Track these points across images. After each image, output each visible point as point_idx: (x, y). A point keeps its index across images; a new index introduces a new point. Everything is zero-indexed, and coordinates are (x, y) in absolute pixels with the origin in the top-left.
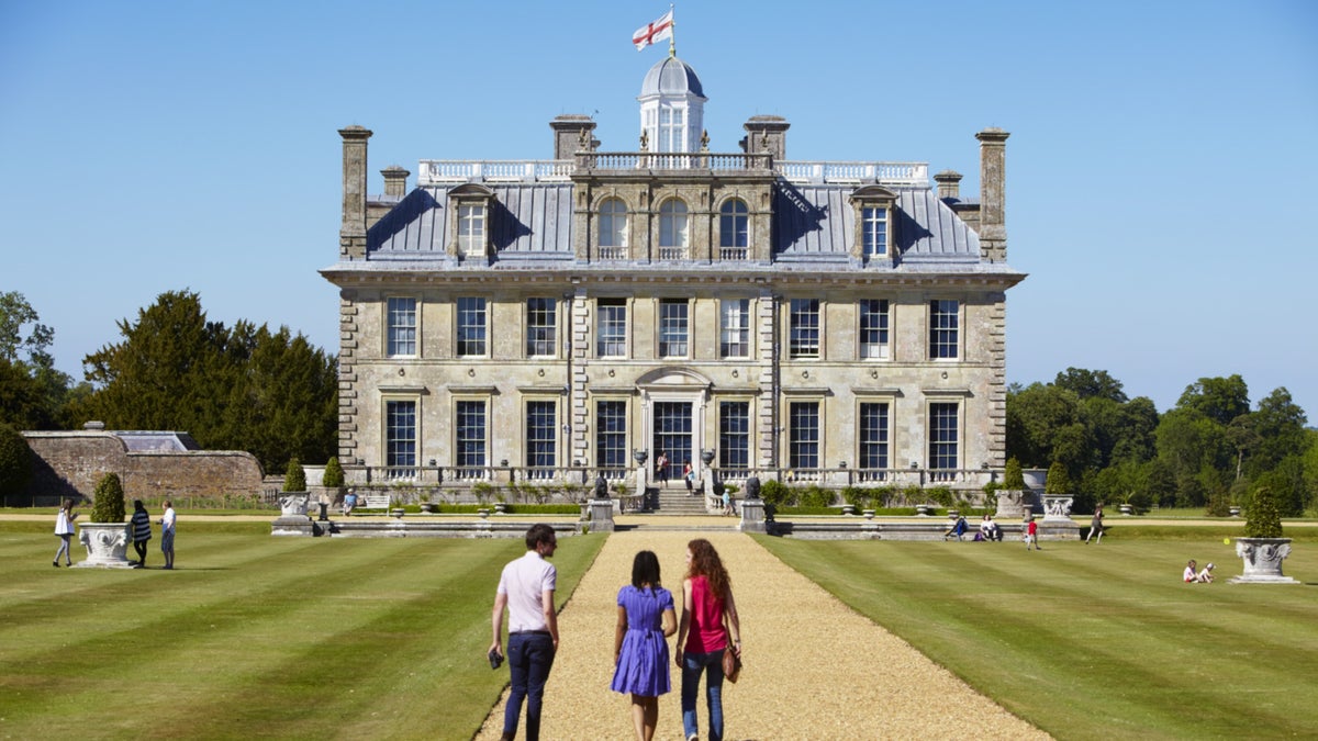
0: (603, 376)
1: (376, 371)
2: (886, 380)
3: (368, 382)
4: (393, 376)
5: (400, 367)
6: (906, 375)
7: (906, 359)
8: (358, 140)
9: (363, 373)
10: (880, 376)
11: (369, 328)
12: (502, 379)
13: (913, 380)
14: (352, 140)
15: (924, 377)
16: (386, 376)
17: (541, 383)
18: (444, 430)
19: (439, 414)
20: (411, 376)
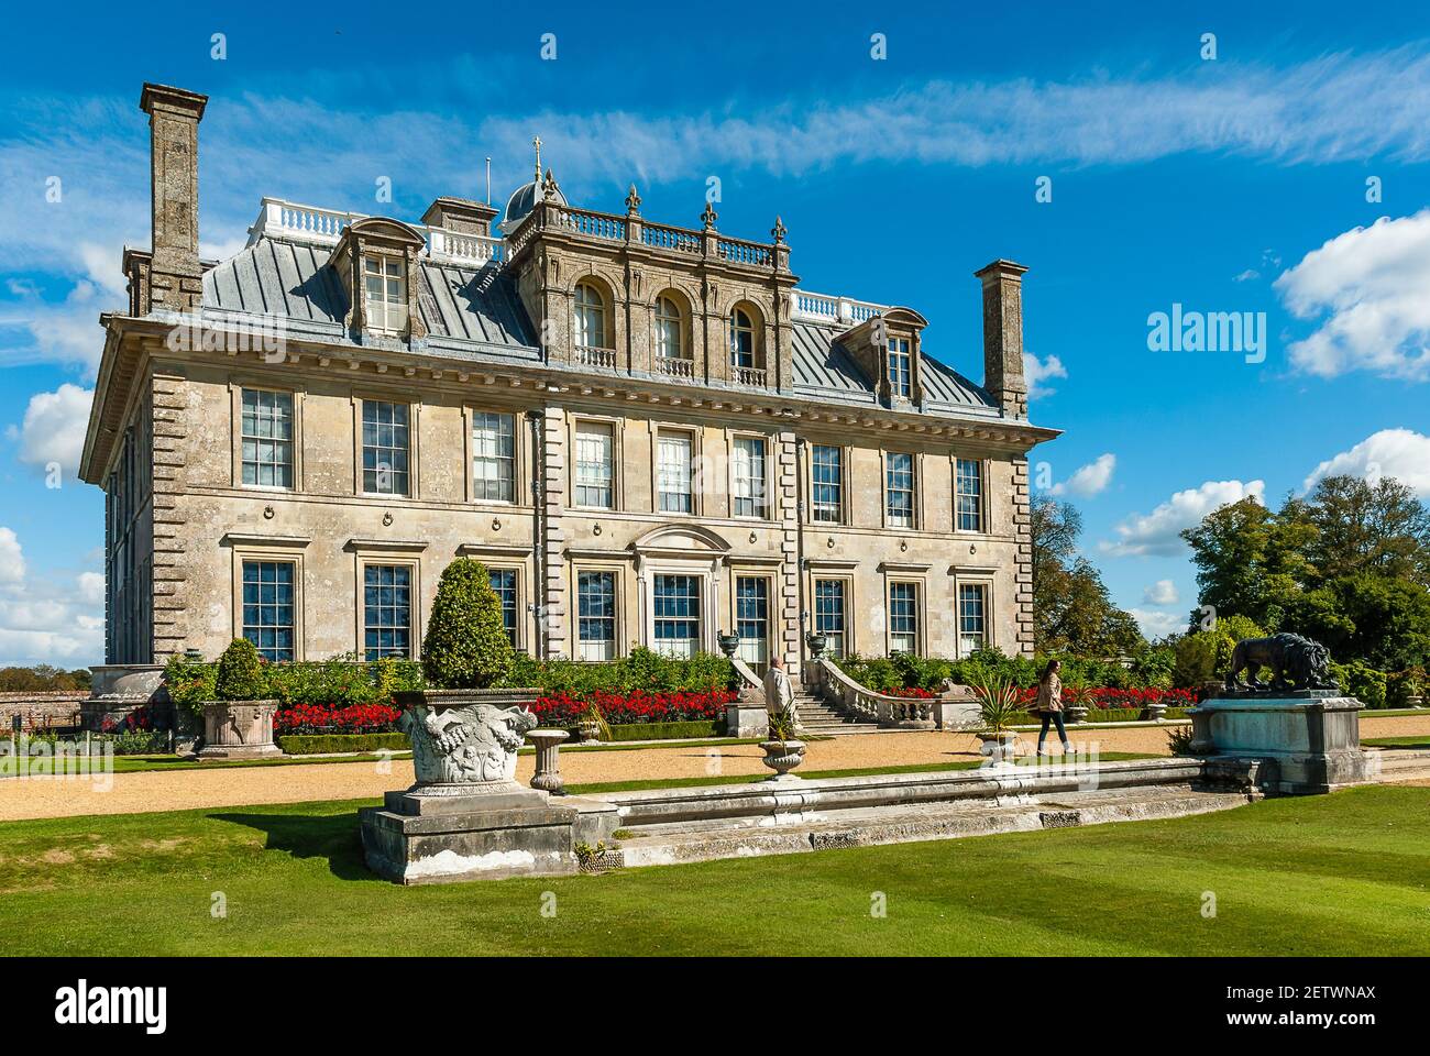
0: (584, 534)
1: (222, 508)
2: (916, 554)
3: (209, 526)
4: (255, 519)
5: (266, 504)
6: (936, 548)
7: (934, 529)
8: (183, 111)
9: (201, 512)
10: (910, 548)
11: (210, 436)
12: (437, 531)
13: (943, 555)
14: (172, 108)
15: (954, 552)
16: (243, 518)
17: (497, 540)
18: (344, 610)
19: (335, 584)
20: (287, 521)
